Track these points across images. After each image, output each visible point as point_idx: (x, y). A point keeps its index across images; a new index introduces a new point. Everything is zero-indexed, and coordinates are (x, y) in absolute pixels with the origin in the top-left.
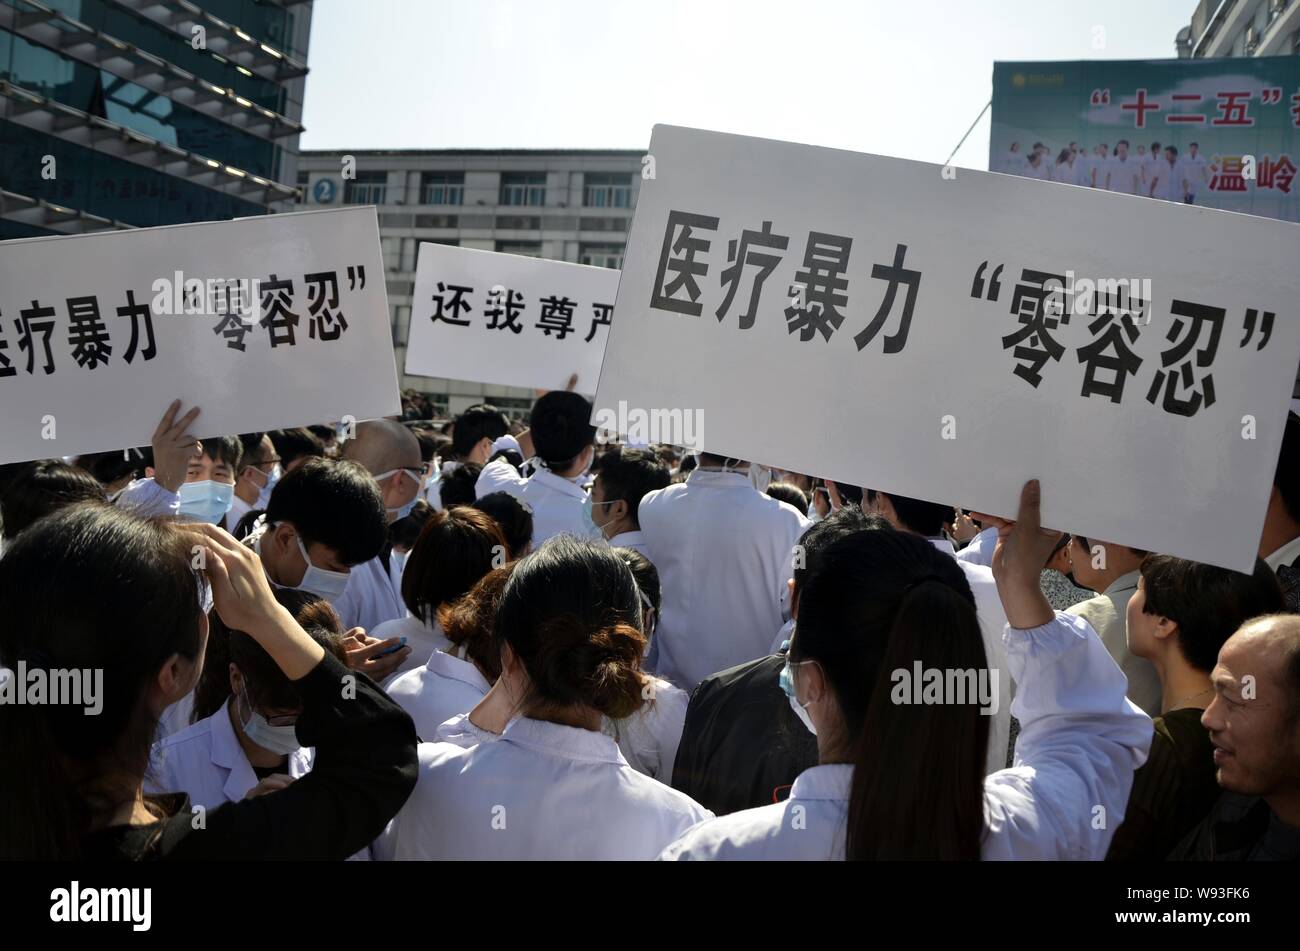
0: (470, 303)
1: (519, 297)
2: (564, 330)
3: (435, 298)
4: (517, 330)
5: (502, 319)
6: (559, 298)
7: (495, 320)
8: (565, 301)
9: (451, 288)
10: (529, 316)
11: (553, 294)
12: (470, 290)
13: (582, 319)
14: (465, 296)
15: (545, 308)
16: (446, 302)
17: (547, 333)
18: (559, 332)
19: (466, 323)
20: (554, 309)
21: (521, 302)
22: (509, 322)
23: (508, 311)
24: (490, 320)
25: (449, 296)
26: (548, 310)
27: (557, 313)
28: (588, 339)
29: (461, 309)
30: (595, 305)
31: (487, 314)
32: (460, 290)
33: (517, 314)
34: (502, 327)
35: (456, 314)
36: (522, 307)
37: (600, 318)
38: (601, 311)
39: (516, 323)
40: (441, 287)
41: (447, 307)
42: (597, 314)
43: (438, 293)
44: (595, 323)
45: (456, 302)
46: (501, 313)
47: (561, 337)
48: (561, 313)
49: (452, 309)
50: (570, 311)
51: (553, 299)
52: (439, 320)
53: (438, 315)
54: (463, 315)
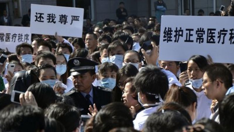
0: (44, 17)
1: (54, 15)
2: (65, 22)
3: (36, 16)
4: (55, 22)
5: (51, 20)
6: (64, 15)
7: (49, 21)
8: (65, 15)
9: (39, 14)
10: (57, 19)
11: (62, 14)
12: (43, 14)
13: (69, 19)
14: (42, 15)
15: (60, 17)
16: (38, 17)
17: (61, 23)
18: (64, 23)
19: (43, 22)
20: (62, 17)
21: (55, 16)
22: (53, 21)
23: (52, 19)
24: (48, 20)
25: (38, 15)
26: (61, 18)
27: (63, 18)
28: (71, 24)
29: (42, 19)
30: (72, 16)
31: (47, 19)
32: (41, 14)
33: (54, 19)
34: (51, 22)
35: (40, 19)
36: (55, 17)
37: (73, 19)
38: (73, 17)
39: (54, 21)
40: (37, 13)
41: (39, 18)
42: (72, 18)
43: (36, 15)
44: (72, 20)
45: (40, 17)
46: (51, 19)
47: (65, 24)
48: (64, 18)
49: (39, 19)
50: (66, 18)
51: (62, 15)
52: (37, 21)
53: (36, 20)
54: (42, 20)
